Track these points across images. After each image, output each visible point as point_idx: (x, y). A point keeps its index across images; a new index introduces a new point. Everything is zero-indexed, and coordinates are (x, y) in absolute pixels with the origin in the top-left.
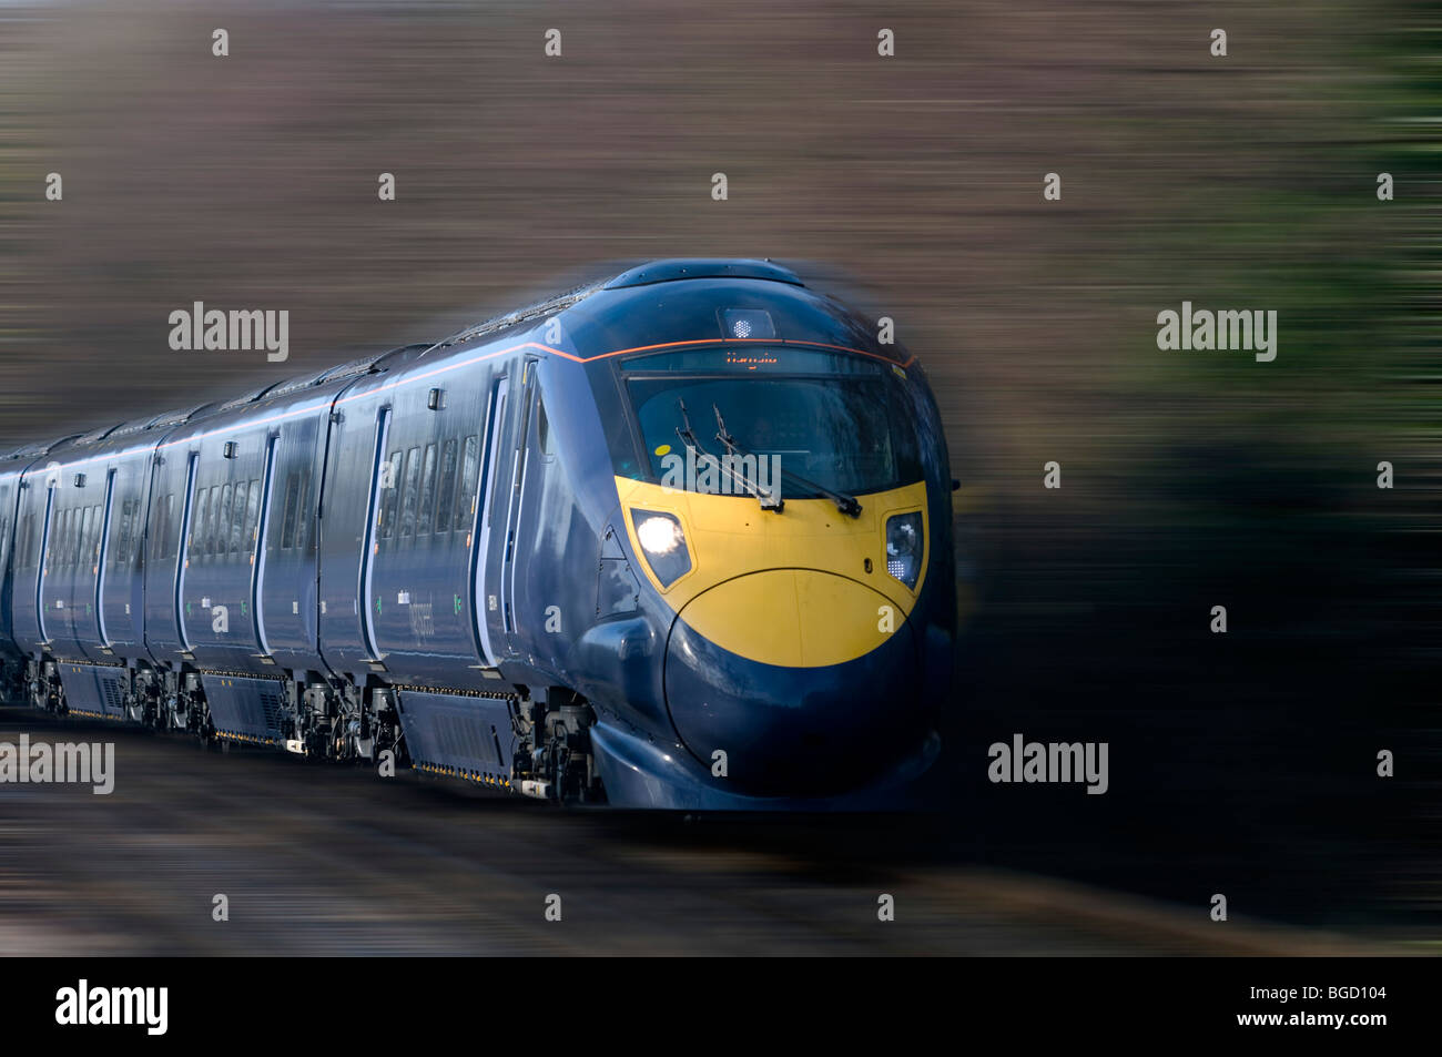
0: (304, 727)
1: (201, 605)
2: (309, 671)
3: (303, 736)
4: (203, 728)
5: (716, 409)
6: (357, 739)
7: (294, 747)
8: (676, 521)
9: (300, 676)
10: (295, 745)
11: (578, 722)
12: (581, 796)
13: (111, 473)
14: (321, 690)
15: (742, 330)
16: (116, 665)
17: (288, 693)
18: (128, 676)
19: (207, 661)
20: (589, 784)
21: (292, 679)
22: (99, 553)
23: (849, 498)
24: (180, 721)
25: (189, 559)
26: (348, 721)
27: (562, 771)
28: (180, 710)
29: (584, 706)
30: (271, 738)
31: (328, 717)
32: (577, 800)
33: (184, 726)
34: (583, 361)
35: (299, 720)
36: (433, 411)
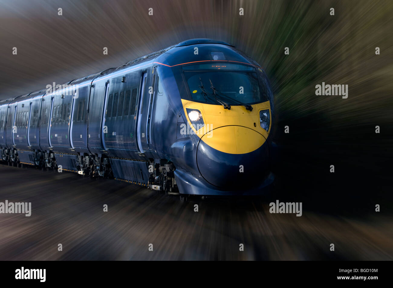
0: (83, 168)
1: (55, 136)
2: (85, 153)
3: (83, 170)
4: (55, 167)
5: (210, 80)
6: (99, 171)
7: (80, 173)
8: (199, 112)
9: (82, 154)
10: (81, 172)
11: (170, 169)
12: (171, 190)
13: (31, 103)
14: (88, 158)
15: (216, 58)
16: (32, 151)
17: (78, 159)
18: (35, 154)
19: (56, 150)
20: (173, 187)
21: (80, 155)
22: (28, 123)
23: (249, 105)
24: (49, 165)
25: (52, 124)
26: (96, 167)
27: (165, 183)
28: (49, 163)
29: (171, 164)
30: (73, 170)
31: (90, 165)
32: (169, 191)
33: (50, 166)
34: (170, 67)
35: (81, 166)
36: (123, 83)
